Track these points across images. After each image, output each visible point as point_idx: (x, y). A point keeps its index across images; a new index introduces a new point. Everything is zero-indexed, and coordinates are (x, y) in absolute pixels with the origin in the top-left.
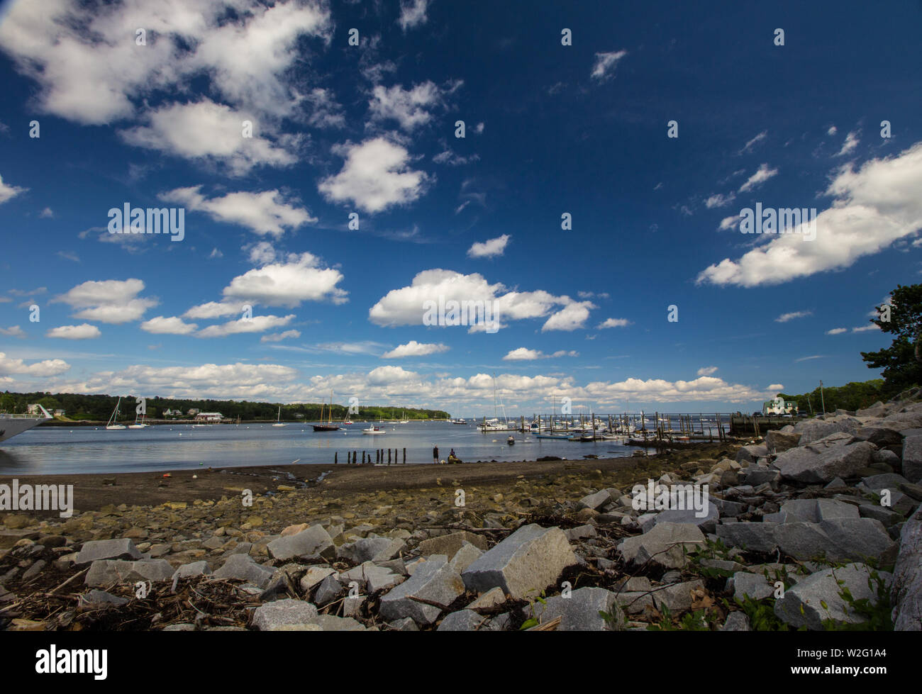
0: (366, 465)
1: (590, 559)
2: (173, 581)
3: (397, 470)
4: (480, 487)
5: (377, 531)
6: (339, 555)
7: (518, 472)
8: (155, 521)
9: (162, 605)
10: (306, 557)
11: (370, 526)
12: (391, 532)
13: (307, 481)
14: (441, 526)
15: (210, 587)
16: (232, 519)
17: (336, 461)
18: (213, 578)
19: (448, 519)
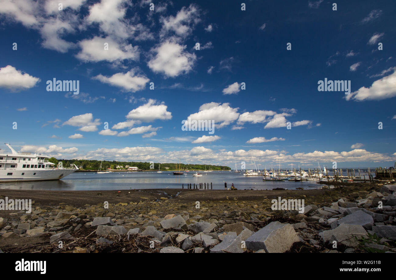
0: (196, 190)
1: (306, 239)
2: (128, 235)
3: (209, 192)
4: (246, 201)
5: (203, 219)
6: (189, 229)
7: (264, 195)
8: (117, 210)
9: (125, 245)
10: (176, 228)
11: (200, 217)
12: (209, 219)
13: (172, 196)
14: (231, 219)
15: (141, 238)
16: (145, 211)
17: (183, 188)
18: (142, 235)
19: (234, 215)
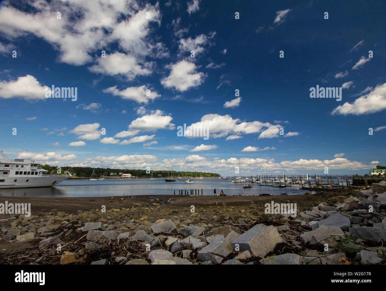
0: (187, 196)
1: (288, 240)
2: (118, 240)
3: (199, 198)
4: (235, 206)
5: (193, 223)
6: (179, 233)
7: (251, 200)
8: (109, 216)
9: (114, 249)
10: (166, 232)
11: (190, 221)
12: (199, 224)
13: (164, 201)
14: (220, 223)
15: (131, 242)
16: (137, 216)
17: (175, 194)
18: (132, 239)
19: (222, 220)
